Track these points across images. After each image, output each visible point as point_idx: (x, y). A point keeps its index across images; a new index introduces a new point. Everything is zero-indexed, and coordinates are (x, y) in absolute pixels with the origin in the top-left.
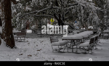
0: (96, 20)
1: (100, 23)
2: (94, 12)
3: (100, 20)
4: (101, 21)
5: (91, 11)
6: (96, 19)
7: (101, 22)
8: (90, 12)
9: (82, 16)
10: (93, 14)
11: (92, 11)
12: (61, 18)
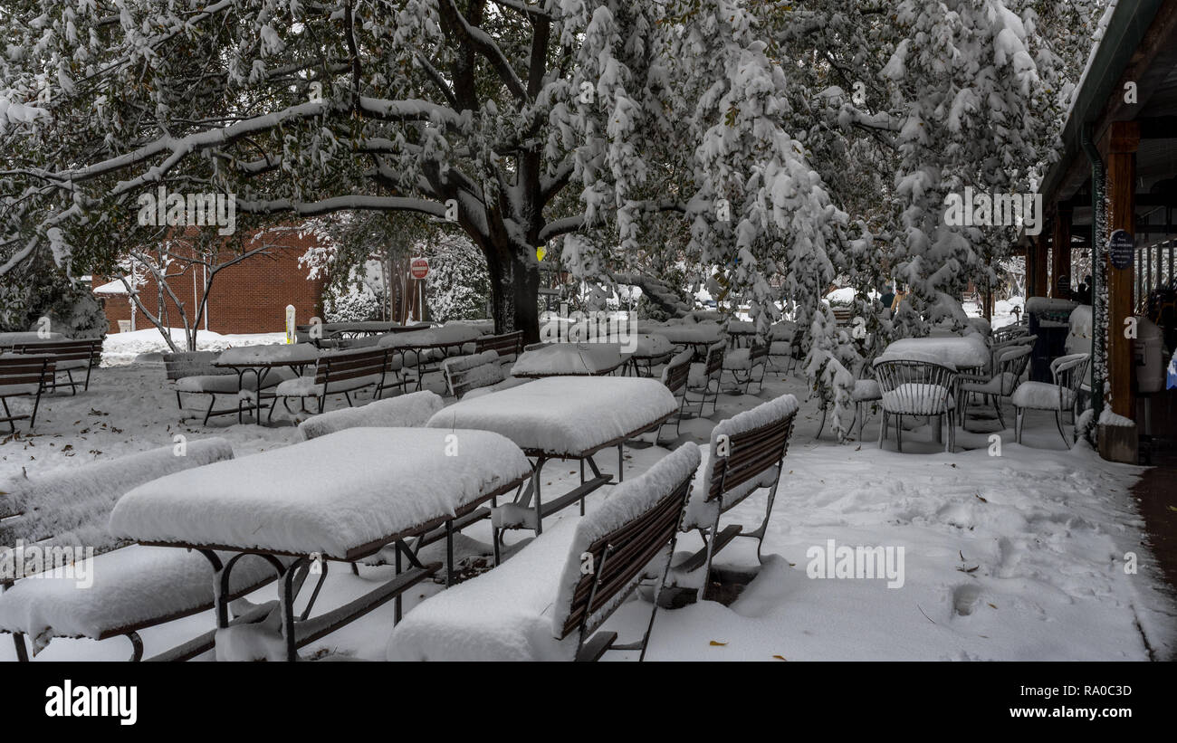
0: (790, 213)
1: (842, 248)
2: (749, 108)
3: (852, 216)
4: (857, 231)
5: (724, 106)
6: (779, 201)
7: (858, 245)
8: (711, 117)
9: (616, 171)
10: (745, 138)
11: (730, 96)
12: (508, 223)
